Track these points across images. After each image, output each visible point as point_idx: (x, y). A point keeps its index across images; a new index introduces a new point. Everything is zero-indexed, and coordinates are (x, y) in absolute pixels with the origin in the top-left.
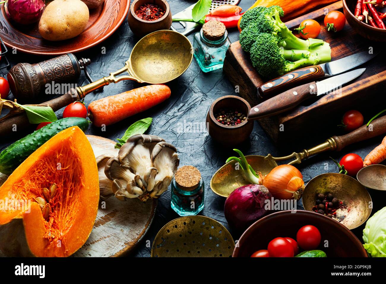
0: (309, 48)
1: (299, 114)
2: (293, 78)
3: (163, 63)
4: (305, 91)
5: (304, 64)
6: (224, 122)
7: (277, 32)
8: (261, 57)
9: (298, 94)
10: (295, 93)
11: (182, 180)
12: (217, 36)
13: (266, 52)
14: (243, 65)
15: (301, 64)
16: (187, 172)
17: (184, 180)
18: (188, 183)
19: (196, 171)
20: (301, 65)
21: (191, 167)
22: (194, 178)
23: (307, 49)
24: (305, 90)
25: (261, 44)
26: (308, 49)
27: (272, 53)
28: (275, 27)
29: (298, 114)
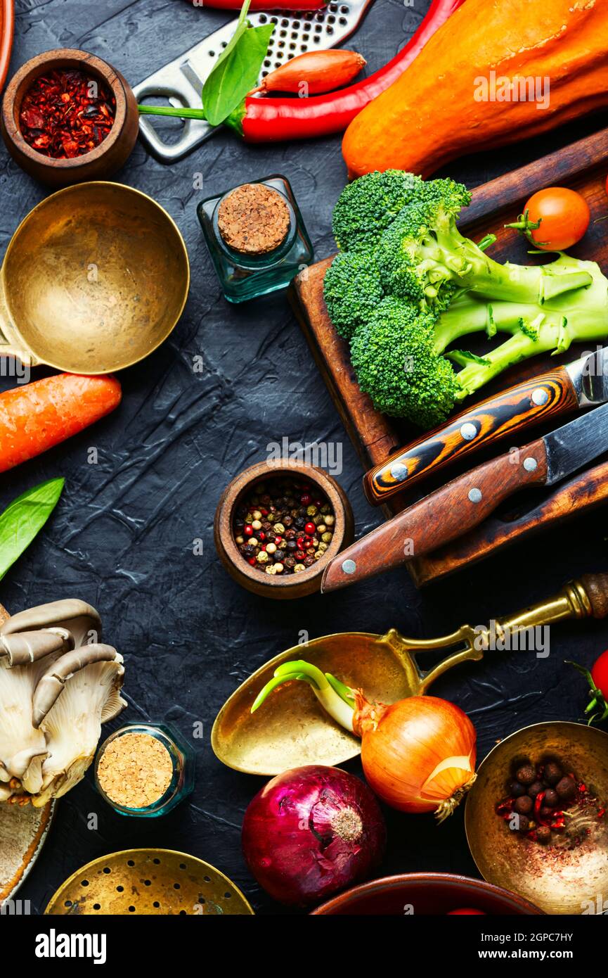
0: (543, 301)
1: (481, 552)
2: (477, 435)
3: (107, 265)
4: (507, 484)
5: (523, 356)
6: (266, 537)
7: (438, 286)
8: (377, 381)
9: (484, 499)
10: (475, 495)
11: (119, 784)
12: (260, 251)
13: (395, 374)
14: (334, 358)
15: (512, 361)
16: (134, 756)
17: (124, 783)
18: (133, 793)
19: (161, 756)
20: (510, 364)
21: (146, 740)
22: (153, 779)
23: (537, 303)
24: (506, 481)
25: (380, 347)
26: (540, 303)
27: (411, 378)
28: (434, 272)
29: (478, 549)
